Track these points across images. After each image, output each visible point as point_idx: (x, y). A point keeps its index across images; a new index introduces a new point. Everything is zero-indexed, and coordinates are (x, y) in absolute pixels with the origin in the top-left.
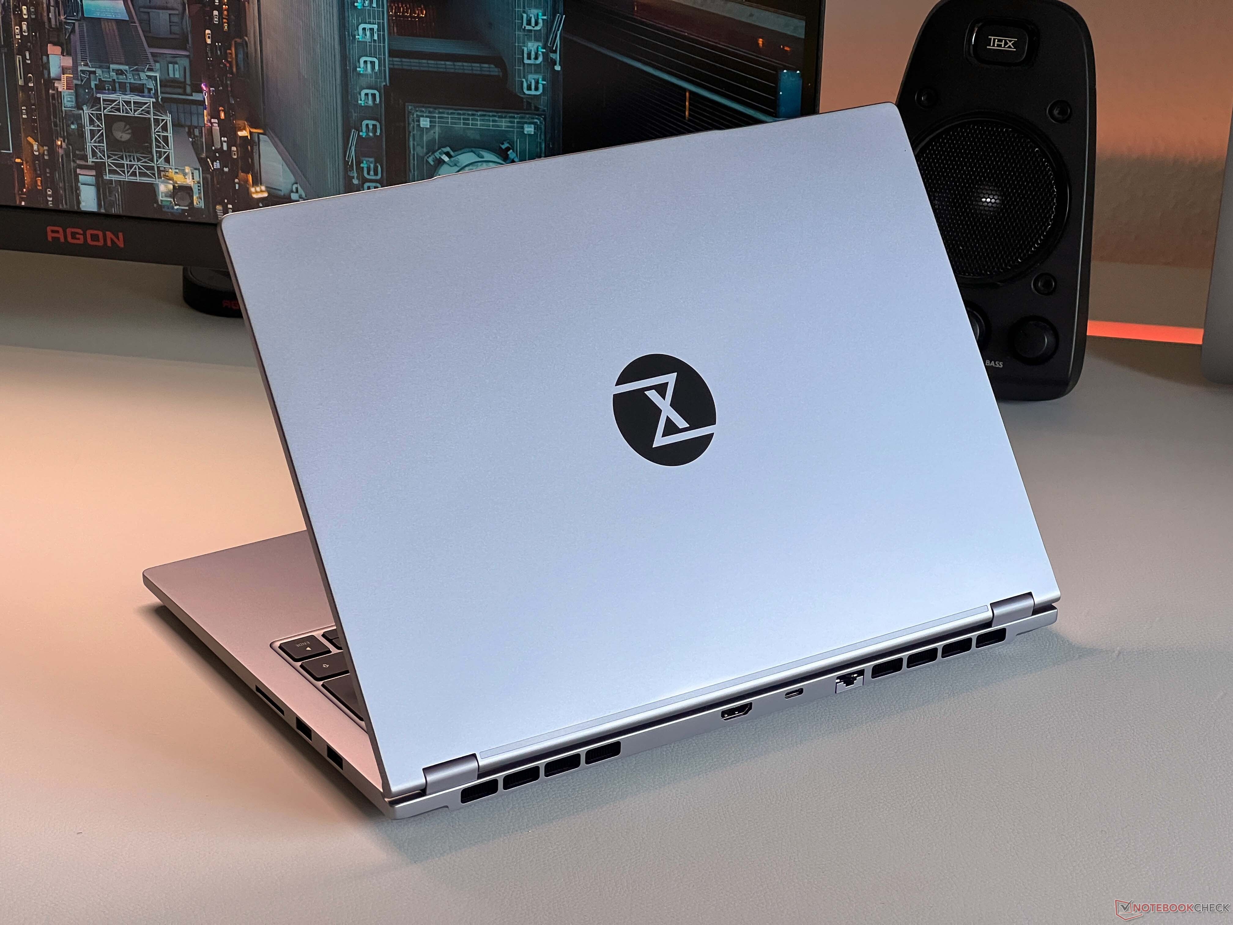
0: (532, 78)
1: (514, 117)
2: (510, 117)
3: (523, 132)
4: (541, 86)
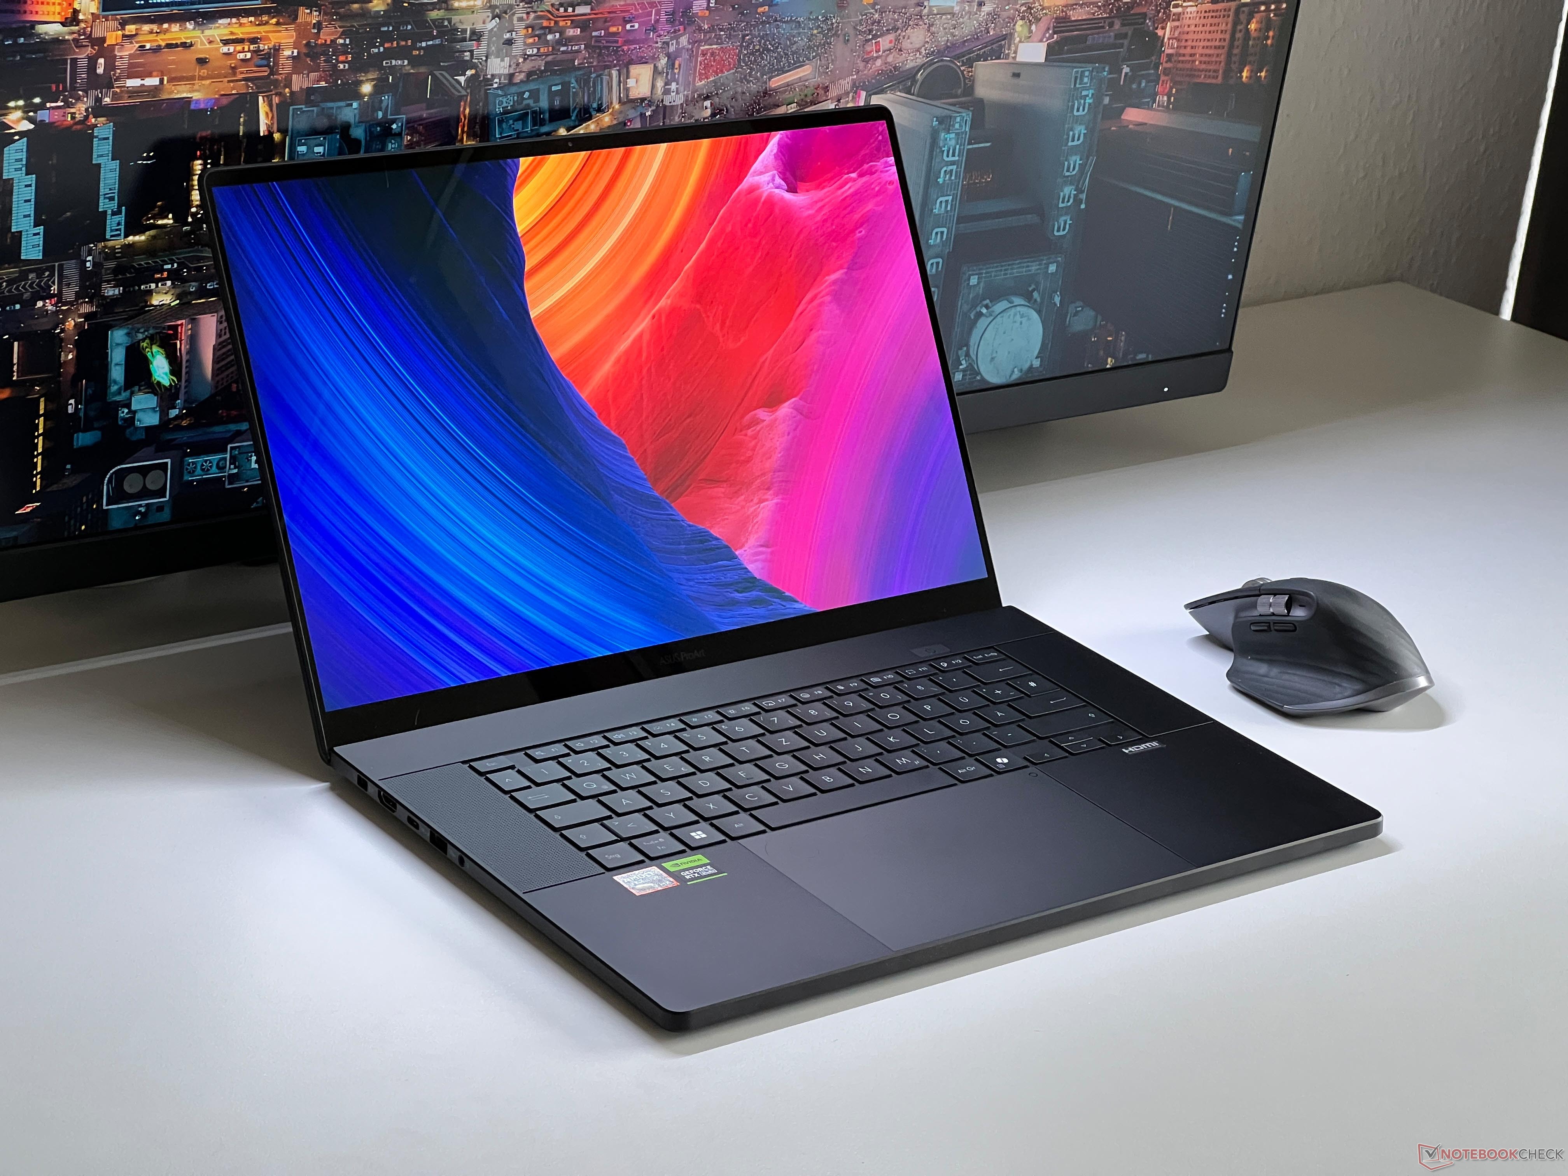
0: (1062, 220)
2: (1040, 260)
3: (1047, 272)
4: (1067, 226)
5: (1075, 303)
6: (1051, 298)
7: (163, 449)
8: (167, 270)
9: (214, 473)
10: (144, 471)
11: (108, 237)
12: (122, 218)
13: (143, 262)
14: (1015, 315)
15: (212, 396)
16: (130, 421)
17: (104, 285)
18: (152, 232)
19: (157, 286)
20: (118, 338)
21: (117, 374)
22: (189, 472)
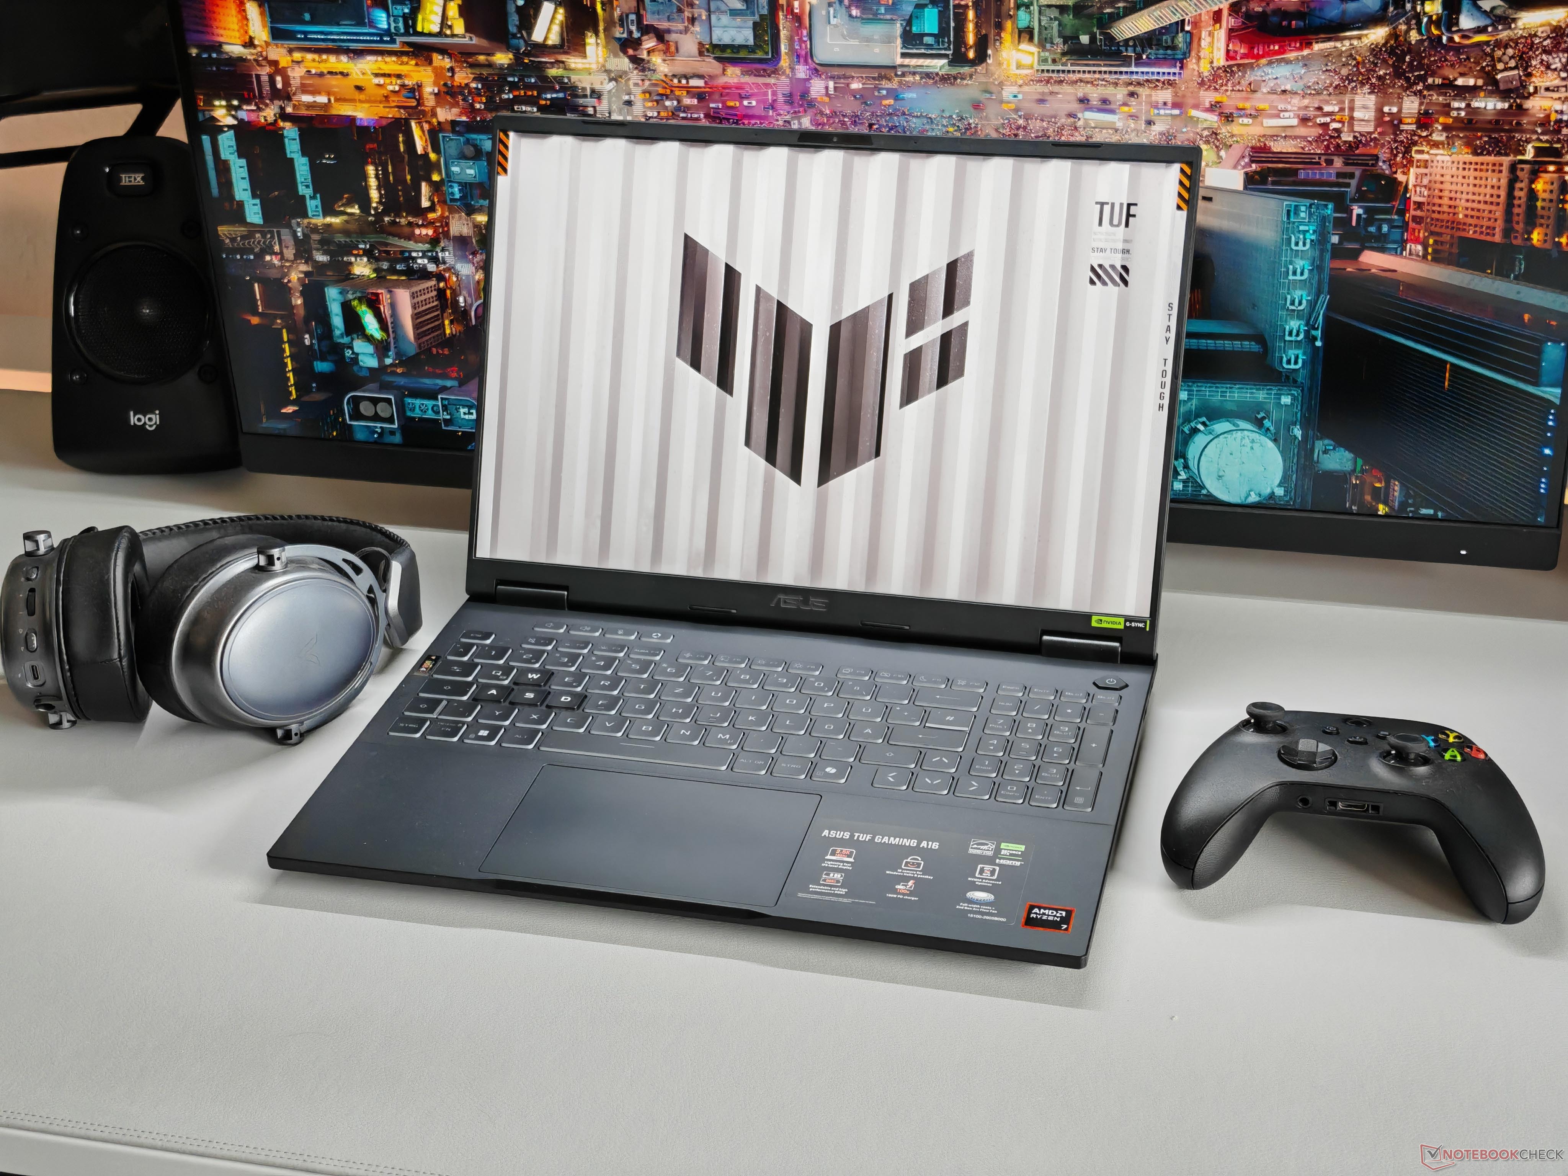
0: (1292, 353)
1: (1271, 389)
2: (1267, 390)
3: (1280, 403)
4: (1300, 361)
6: (1288, 429)
7: (385, 387)
8: (361, 249)
9: (430, 415)
10: (375, 401)
11: (310, 214)
12: (317, 202)
13: (340, 238)
14: (1243, 439)
15: (417, 354)
16: (355, 360)
17: (314, 252)
18: (345, 217)
19: (356, 260)
20: (333, 295)
21: (337, 321)
22: (410, 410)
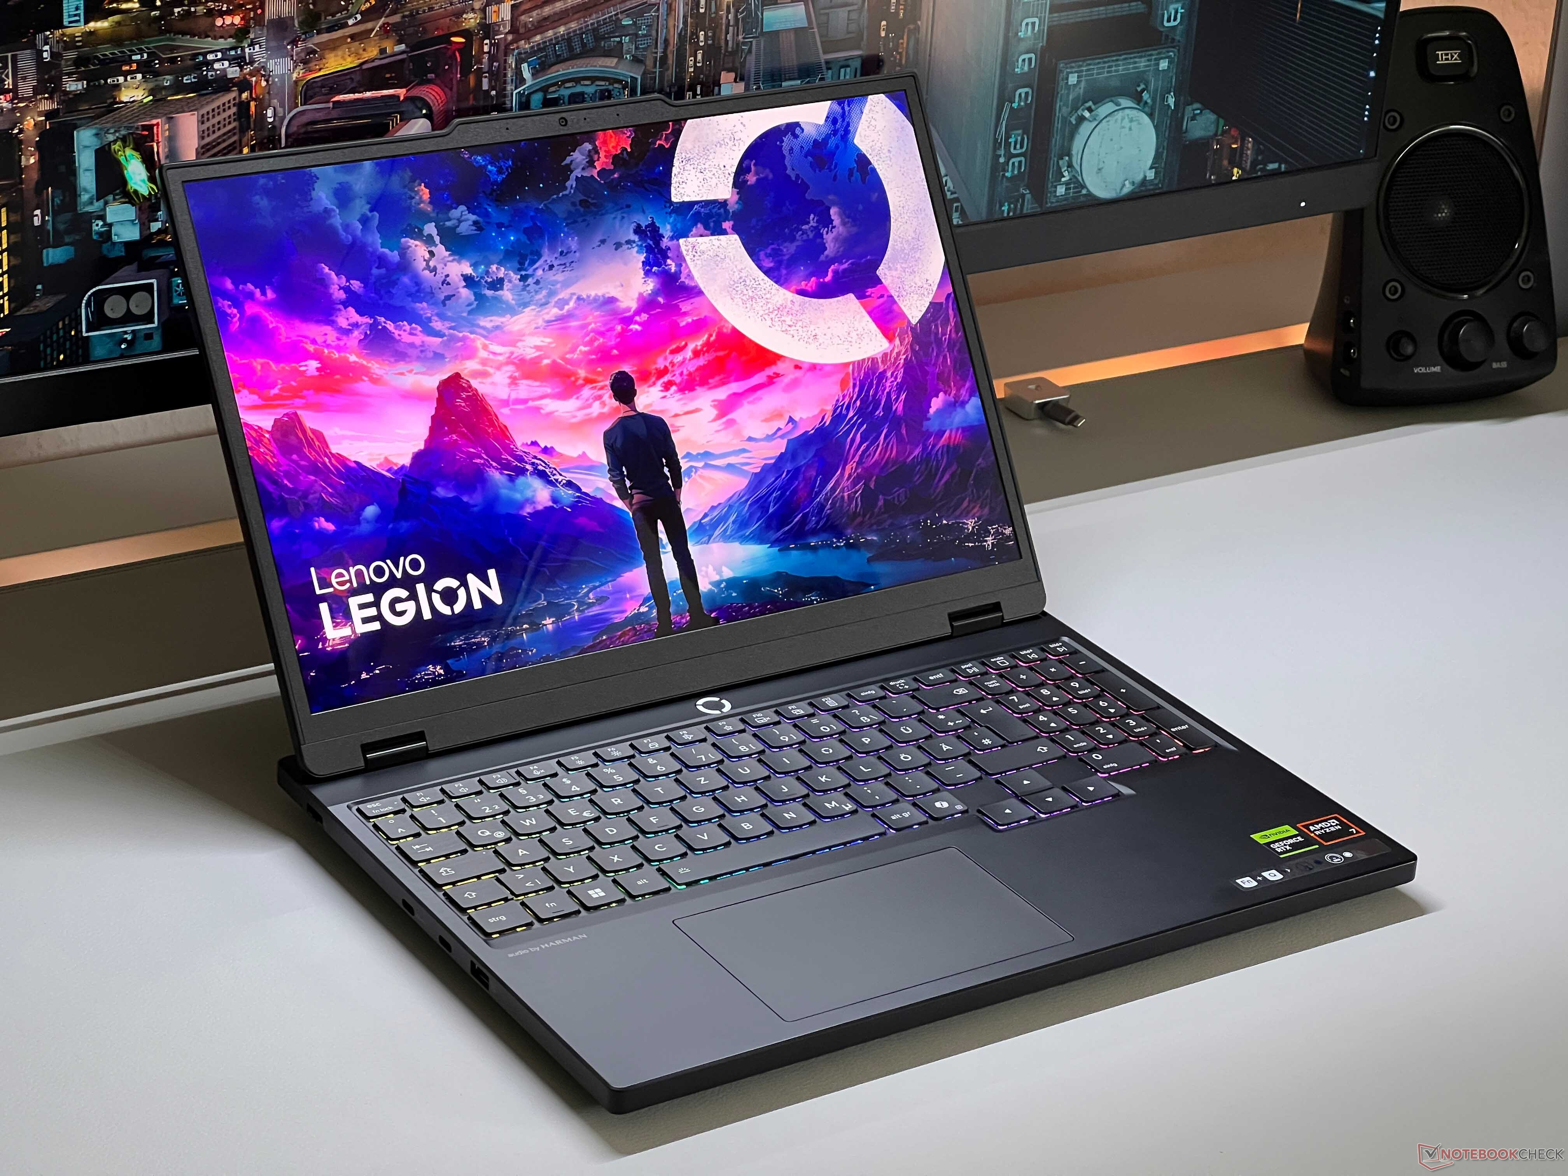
0: (1173, 8)
2: (1149, 55)
3: (1158, 69)
4: (1179, 16)
5: (1191, 104)
6: (1163, 99)
7: (147, 266)
8: (136, 61)
10: (127, 293)
11: (65, 23)
13: (106, 51)
14: (1123, 118)
16: (107, 236)
17: (64, 79)
18: (116, 18)
19: (126, 80)
20: (85, 141)
21: (87, 181)
22: (179, 295)
